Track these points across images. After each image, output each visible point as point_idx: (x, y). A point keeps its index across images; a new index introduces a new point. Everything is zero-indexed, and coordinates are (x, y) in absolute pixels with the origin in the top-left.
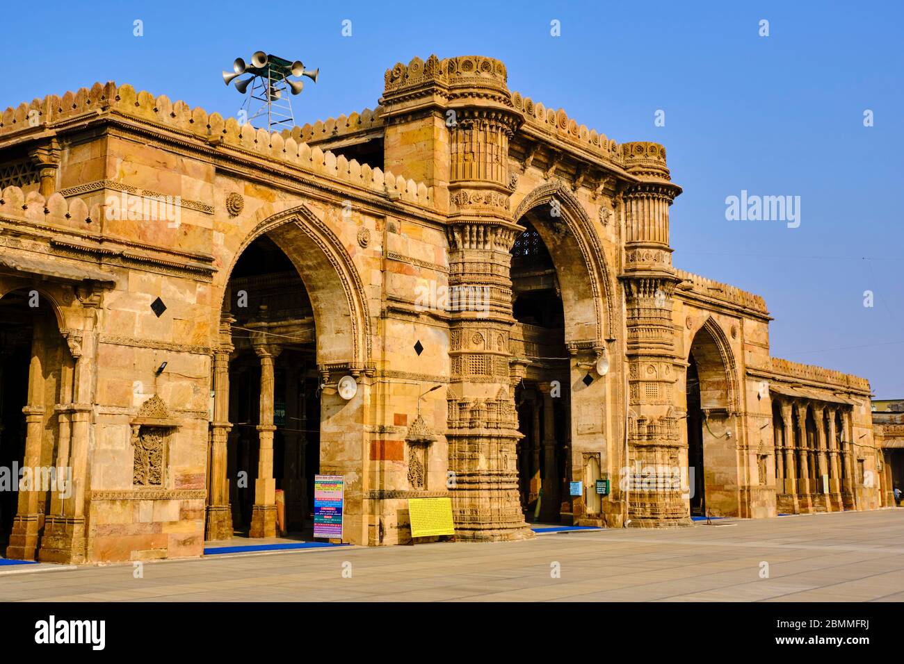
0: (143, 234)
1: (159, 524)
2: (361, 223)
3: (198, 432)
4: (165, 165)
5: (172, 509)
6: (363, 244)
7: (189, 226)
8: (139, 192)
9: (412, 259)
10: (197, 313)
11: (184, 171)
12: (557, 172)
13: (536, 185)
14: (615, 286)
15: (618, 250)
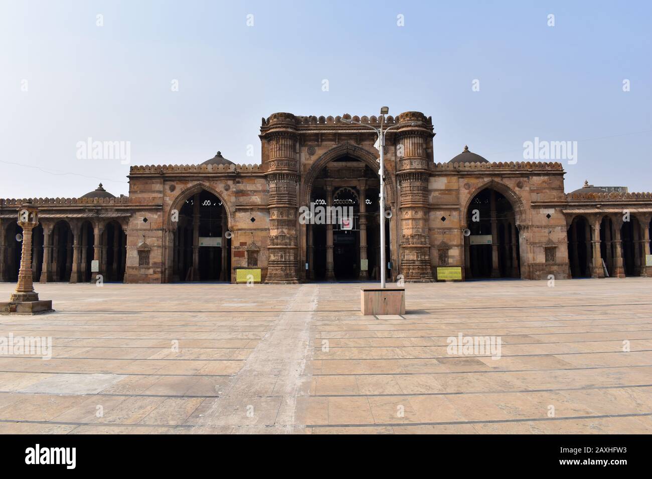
0: (140, 202)
1: (147, 275)
2: (226, 183)
3: (159, 251)
4: (147, 183)
5: (151, 271)
6: (227, 190)
7: (155, 197)
8: (138, 192)
9: (249, 191)
10: (158, 220)
11: (153, 183)
12: (344, 140)
13: (330, 148)
14: (393, 179)
15: (396, 163)
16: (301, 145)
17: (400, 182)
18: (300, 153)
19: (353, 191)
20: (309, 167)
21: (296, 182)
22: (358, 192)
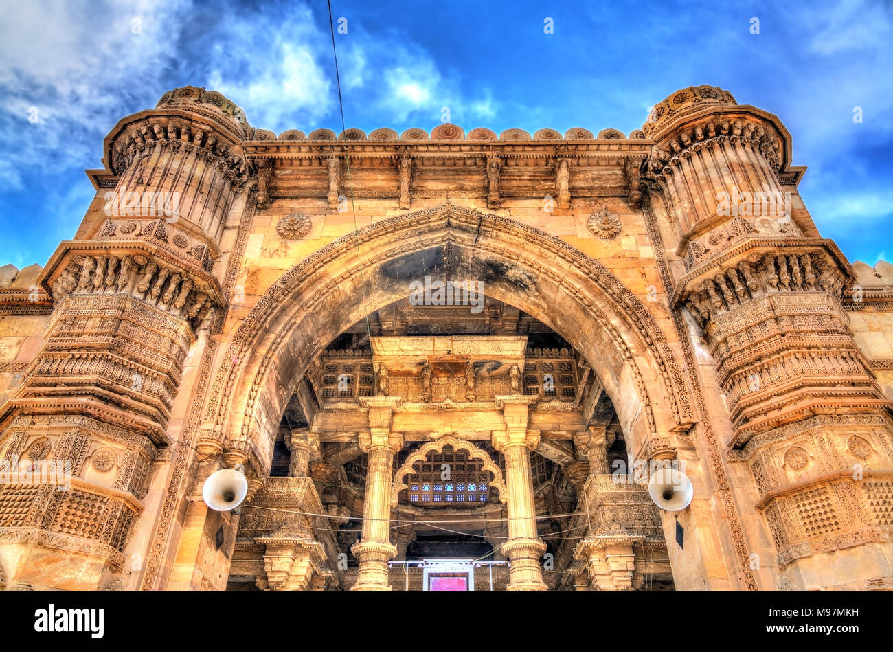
12: (438, 193)
13: (376, 220)
14: (665, 323)
15: (663, 265)
16: (257, 206)
17: (704, 323)
18: (243, 230)
19: (476, 453)
20: (268, 281)
21: (194, 324)
22: (498, 457)
